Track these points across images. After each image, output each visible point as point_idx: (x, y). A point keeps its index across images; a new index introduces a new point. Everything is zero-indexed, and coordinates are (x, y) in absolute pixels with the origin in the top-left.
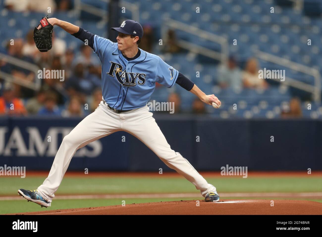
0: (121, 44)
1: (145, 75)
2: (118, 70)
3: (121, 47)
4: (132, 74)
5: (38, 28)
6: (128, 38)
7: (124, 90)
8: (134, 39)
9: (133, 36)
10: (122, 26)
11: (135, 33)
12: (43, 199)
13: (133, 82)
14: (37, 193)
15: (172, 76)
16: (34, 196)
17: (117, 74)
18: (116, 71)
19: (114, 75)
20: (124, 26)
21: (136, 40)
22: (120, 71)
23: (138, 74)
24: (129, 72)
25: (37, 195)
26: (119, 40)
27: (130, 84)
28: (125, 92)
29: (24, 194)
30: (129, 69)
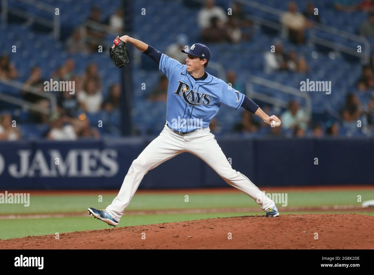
0: (190, 65)
1: (210, 96)
2: (185, 89)
3: (189, 68)
4: (198, 94)
5: (113, 48)
6: (197, 60)
7: (189, 109)
8: (202, 61)
9: (202, 58)
10: (192, 48)
11: (203, 55)
12: (112, 218)
13: (198, 101)
14: (106, 212)
15: (239, 99)
16: (103, 215)
17: (184, 94)
18: (183, 90)
19: (181, 94)
20: (193, 48)
21: (204, 62)
22: (187, 90)
23: (203, 94)
24: (195, 91)
25: (106, 214)
26: (188, 62)
27: (195, 103)
28: (191, 111)
29: (93, 211)
30: (195, 88)
